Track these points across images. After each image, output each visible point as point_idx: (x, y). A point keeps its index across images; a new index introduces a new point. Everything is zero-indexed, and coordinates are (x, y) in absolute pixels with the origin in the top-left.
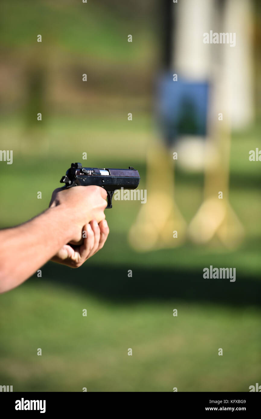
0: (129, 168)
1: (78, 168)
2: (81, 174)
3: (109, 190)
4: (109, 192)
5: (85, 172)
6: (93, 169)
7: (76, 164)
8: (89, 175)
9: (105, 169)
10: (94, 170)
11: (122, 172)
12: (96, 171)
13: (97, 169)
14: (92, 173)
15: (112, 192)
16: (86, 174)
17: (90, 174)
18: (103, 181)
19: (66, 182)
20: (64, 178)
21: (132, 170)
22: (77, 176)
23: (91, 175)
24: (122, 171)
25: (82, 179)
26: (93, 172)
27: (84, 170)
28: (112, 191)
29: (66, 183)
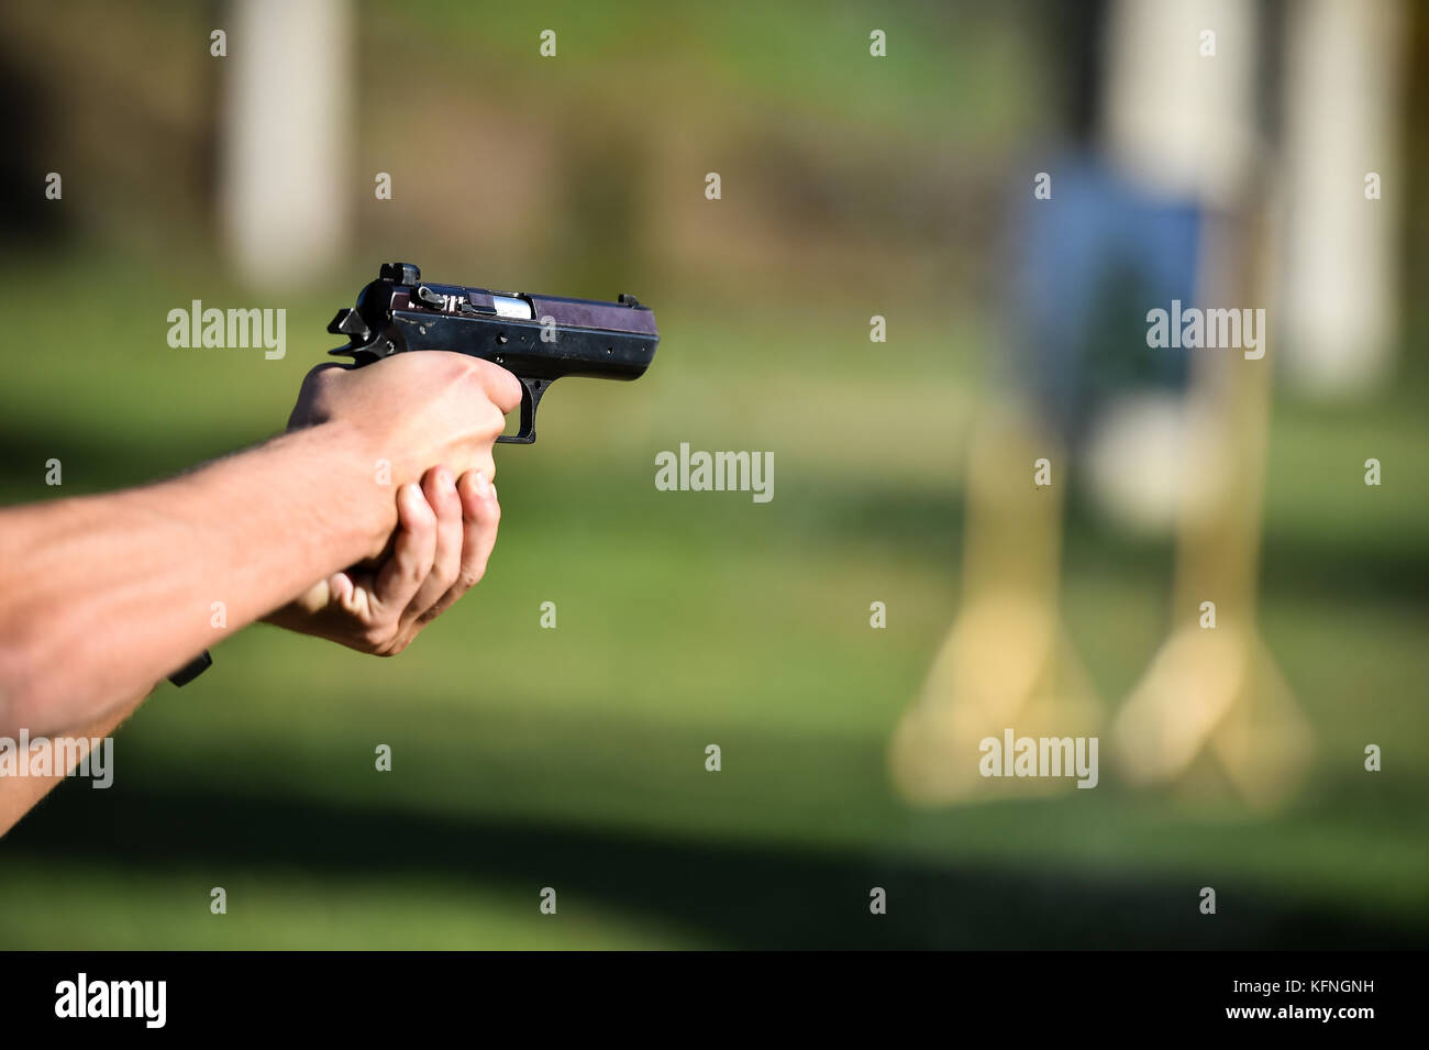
0: (621, 299)
1: (403, 282)
2: (411, 305)
3: (529, 376)
4: (529, 383)
5: (427, 298)
6: (465, 293)
7: (399, 266)
8: (447, 313)
9: (516, 295)
10: (467, 296)
11: (586, 311)
12: (479, 299)
13: (485, 292)
14: (458, 307)
15: (538, 385)
16: (432, 308)
17: (452, 308)
18: (504, 340)
19: (350, 332)
20: (343, 314)
21: (630, 306)
22: (394, 313)
23: (452, 314)
24: (583, 307)
25: (417, 327)
26: (461, 300)
27: (424, 293)
28: (542, 381)
29: (351, 336)
